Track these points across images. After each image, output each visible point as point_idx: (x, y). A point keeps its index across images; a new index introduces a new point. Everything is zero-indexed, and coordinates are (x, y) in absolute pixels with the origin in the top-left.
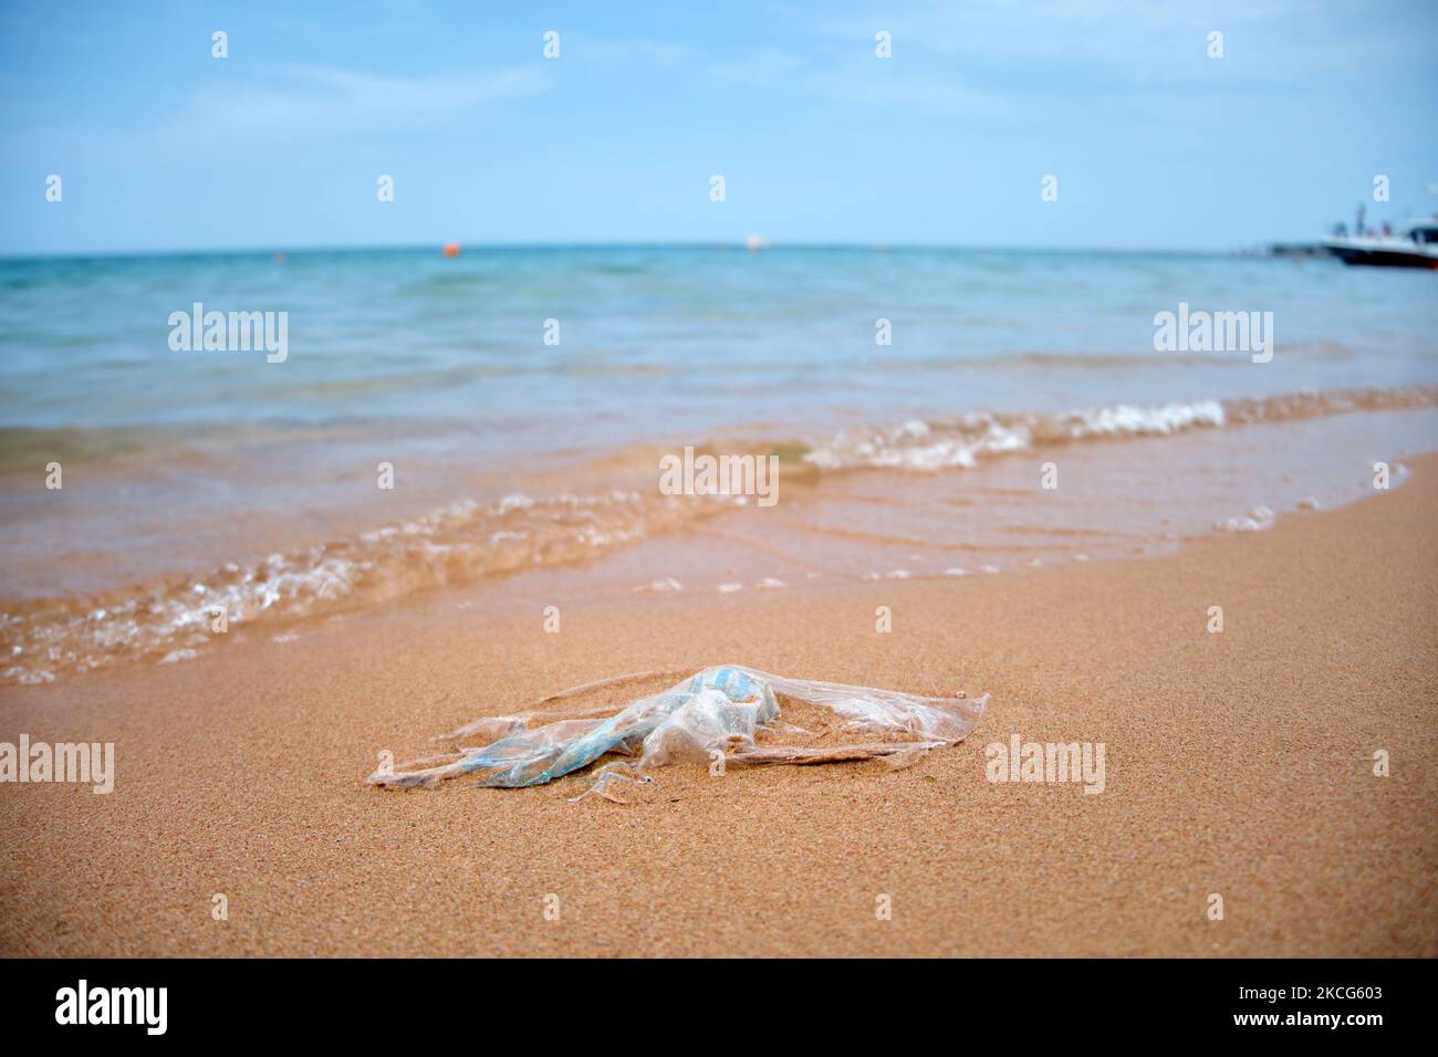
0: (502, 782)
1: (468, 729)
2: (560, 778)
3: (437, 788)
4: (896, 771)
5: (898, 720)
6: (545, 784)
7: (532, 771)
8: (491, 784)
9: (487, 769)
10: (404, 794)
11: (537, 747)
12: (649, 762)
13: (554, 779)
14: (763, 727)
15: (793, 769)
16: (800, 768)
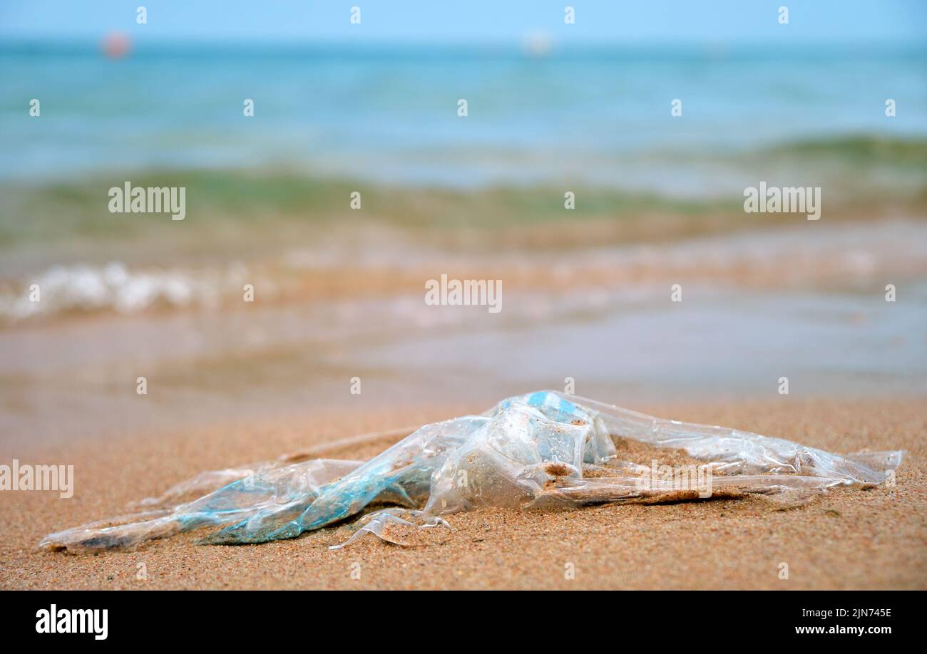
0: (233, 536)
1: (179, 489)
2: (315, 531)
3: (142, 549)
4: (782, 510)
5: (781, 458)
6: (294, 538)
7: (277, 523)
8: (218, 540)
9: (212, 525)
10: (93, 557)
11: (282, 492)
12: (438, 503)
13: (306, 532)
14: (592, 466)
15: (638, 508)
16: (647, 508)
